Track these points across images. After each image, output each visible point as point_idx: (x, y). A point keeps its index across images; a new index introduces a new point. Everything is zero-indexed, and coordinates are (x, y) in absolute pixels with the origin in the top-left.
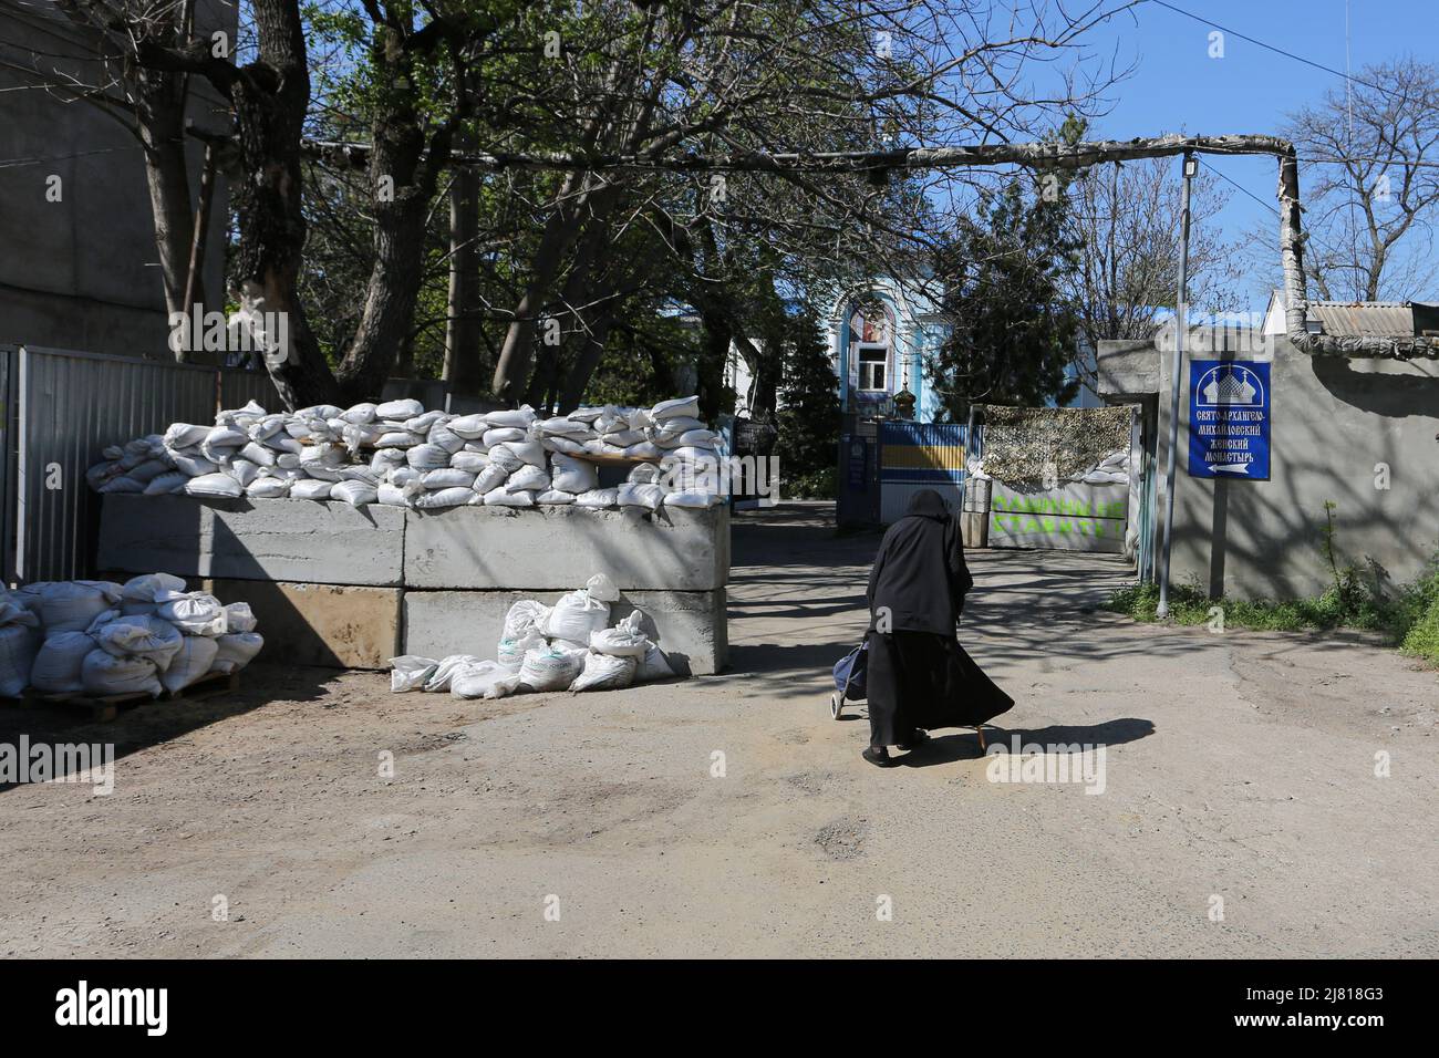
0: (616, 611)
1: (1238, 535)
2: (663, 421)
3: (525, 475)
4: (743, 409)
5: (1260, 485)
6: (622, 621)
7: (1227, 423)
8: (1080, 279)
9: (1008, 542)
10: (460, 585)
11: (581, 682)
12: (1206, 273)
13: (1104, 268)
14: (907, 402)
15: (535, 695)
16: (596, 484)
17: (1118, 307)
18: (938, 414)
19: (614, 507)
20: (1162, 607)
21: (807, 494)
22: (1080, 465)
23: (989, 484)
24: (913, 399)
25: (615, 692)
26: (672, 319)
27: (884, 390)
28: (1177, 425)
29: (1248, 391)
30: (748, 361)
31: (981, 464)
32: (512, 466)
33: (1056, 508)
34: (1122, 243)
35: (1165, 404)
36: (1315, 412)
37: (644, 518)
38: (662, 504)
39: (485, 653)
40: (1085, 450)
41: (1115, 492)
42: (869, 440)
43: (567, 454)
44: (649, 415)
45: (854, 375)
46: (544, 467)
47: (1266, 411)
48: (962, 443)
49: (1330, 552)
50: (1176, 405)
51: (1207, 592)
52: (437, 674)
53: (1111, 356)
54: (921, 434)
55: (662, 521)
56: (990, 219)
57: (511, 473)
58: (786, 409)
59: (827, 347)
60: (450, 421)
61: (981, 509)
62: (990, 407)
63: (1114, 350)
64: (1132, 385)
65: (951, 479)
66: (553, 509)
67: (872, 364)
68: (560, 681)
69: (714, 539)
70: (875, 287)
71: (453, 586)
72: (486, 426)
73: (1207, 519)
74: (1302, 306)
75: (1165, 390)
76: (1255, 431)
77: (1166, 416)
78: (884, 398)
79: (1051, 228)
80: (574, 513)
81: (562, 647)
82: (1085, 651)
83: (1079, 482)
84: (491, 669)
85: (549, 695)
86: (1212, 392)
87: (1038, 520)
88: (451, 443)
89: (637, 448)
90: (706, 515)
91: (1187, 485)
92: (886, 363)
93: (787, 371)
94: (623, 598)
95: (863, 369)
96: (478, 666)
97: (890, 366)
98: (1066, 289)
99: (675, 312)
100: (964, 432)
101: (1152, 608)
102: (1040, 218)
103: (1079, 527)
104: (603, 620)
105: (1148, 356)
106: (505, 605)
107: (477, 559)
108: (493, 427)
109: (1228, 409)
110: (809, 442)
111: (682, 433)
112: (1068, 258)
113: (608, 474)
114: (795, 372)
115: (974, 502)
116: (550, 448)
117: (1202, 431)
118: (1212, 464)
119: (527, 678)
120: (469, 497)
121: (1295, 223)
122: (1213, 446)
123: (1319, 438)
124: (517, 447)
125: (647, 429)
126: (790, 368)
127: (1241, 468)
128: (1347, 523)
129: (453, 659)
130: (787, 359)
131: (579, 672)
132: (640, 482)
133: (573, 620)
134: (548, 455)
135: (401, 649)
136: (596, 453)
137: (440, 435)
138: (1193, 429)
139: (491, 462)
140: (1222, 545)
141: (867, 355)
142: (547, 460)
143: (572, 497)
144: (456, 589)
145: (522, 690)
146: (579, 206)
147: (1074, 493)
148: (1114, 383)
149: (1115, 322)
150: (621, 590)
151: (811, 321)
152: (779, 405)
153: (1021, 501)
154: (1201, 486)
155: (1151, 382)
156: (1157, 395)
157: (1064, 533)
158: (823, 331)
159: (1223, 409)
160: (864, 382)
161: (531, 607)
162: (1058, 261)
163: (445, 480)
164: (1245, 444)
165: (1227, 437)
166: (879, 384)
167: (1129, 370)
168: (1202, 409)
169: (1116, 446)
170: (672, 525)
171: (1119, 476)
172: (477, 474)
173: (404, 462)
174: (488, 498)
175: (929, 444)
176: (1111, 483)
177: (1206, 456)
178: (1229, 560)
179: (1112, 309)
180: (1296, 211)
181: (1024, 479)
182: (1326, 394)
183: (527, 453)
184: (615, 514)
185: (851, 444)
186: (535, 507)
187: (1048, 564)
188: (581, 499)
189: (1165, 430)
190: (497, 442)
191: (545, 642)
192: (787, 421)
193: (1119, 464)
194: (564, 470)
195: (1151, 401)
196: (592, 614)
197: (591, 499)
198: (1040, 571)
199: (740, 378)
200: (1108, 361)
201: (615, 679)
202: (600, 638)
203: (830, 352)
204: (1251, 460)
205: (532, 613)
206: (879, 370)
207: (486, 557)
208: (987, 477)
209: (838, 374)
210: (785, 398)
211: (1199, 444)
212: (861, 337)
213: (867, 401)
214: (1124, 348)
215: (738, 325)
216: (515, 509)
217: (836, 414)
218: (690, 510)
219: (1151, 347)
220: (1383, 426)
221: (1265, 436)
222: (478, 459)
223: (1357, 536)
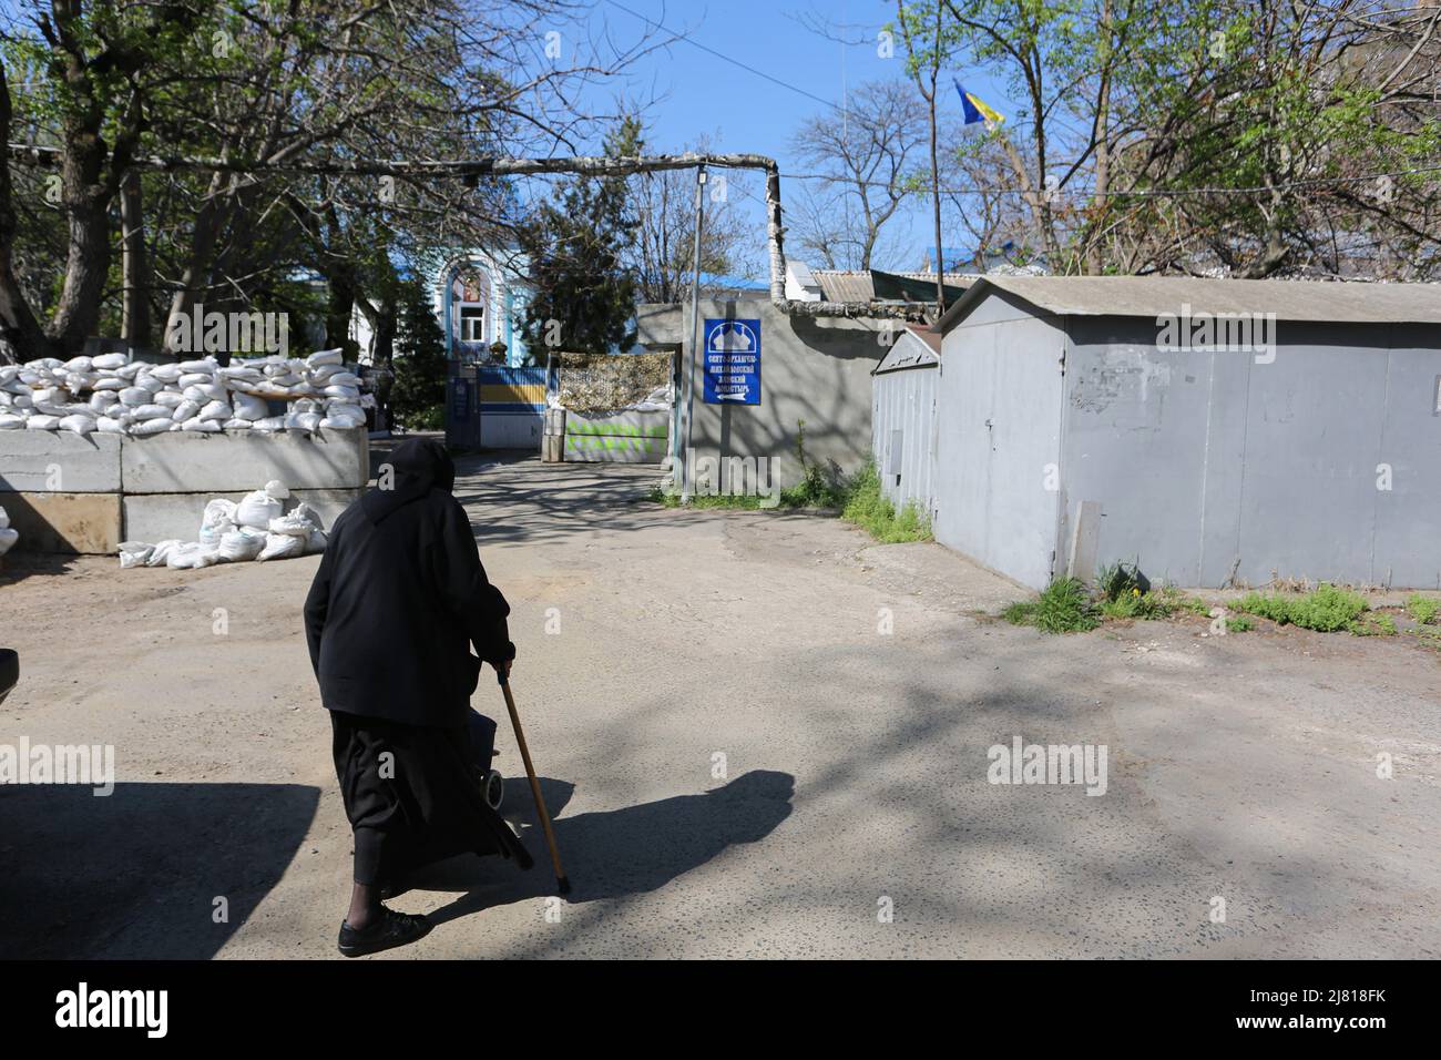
0: (287, 505)
1: (736, 442)
2: (316, 368)
3: (213, 408)
4: (365, 359)
5: (753, 409)
6: (292, 511)
7: (730, 364)
8: (638, 251)
9: (579, 457)
10: (167, 490)
11: (265, 554)
12: (737, 247)
13: (657, 242)
14: (500, 351)
15: (232, 565)
16: (267, 414)
17: (669, 273)
18: (526, 360)
19: (282, 430)
20: (684, 497)
21: (421, 426)
22: (634, 397)
23: (564, 413)
24: (505, 348)
25: (290, 560)
26: (301, 283)
27: (482, 341)
28: (694, 366)
29: (743, 341)
30: (368, 318)
31: (557, 398)
32: (203, 401)
33: (615, 431)
34: (671, 222)
35: (686, 352)
36: (792, 357)
37: (305, 437)
38: (318, 427)
39: (188, 537)
40: (637, 386)
41: (659, 418)
42: (470, 381)
43: (246, 392)
44: (306, 363)
45: (457, 329)
46: (227, 401)
47: (758, 356)
48: (544, 383)
49: (801, 455)
50: (693, 352)
52: (154, 554)
53: (647, 316)
54: (511, 376)
55: (319, 440)
56: (564, 202)
57: (203, 406)
58: (401, 357)
59: (433, 306)
60: (151, 369)
61: (558, 433)
62: (563, 354)
63: (649, 311)
64: (662, 338)
65: (535, 410)
66: (236, 433)
67: (472, 320)
68: (250, 554)
69: (358, 452)
70: (470, 257)
71: (161, 491)
72: (180, 373)
73: (716, 434)
74: (782, 280)
75: (686, 340)
76: (750, 370)
77: (687, 360)
78: (482, 348)
79: (615, 209)
80: (253, 436)
81: (250, 532)
82: (628, 527)
83: (632, 410)
84: (196, 548)
85: (243, 564)
86: (720, 342)
87: (601, 440)
88: (153, 386)
89: (297, 387)
90: (350, 435)
91: (701, 410)
92: (483, 319)
93: (401, 327)
94: (291, 496)
95: (465, 324)
96: (188, 546)
97: (486, 321)
98: (626, 259)
99: (306, 277)
100: (545, 373)
101: (677, 498)
102: (606, 201)
103: (633, 444)
104: (279, 511)
105: (674, 315)
106: (203, 504)
107: (167, 471)
108: (186, 373)
109: (731, 354)
110: (421, 383)
111: (330, 376)
112: (627, 234)
113: (274, 406)
114: (408, 327)
115: (552, 428)
116: (231, 388)
117: (713, 370)
118: (719, 394)
119: (225, 553)
120: (170, 425)
121: (778, 220)
122: (720, 381)
123: (794, 375)
124: (207, 388)
125: (304, 373)
126: (403, 324)
127: (740, 397)
128: (813, 435)
129: (165, 543)
130: (401, 316)
131: (263, 547)
132: (301, 412)
133: (255, 512)
134: (230, 393)
135: (123, 538)
136: (266, 391)
137: (143, 381)
138: (706, 369)
139: (187, 398)
140: (726, 452)
141: (466, 312)
142: (230, 396)
143: (250, 423)
144: (164, 493)
145: (222, 561)
146: (230, 197)
147: (629, 420)
148: (649, 336)
149: (666, 286)
150: (290, 490)
151: (419, 285)
152: (396, 354)
153: (588, 426)
154: (712, 410)
155: (676, 335)
156: (681, 344)
157: (620, 450)
158: (429, 293)
159: (727, 354)
160: (465, 335)
161: (224, 504)
162: (620, 236)
163: (150, 414)
164: (743, 380)
165: (730, 375)
166: (478, 336)
167: (660, 326)
168: (713, 354)
169: (660, 383)
170: (326, 442)
171: (662, 406)
172: (175, 409)
173: (117, 400)
174: (187, 425)
175: (517, 384)
176: (656, 411)
177: (716, 387)
179: (664, 275)
180: (778, 210)
181: (591, 409)
182: (799, 343)
183: (214, 392)
184: (285, 436)
185: (456, 384)
186: (222, 431)
187: (608, 472)
188: (257, 425)
189: (687, 370)
190: (191, 384)
191: (235, 528)
192: (402, 367)
193: (662, 397)
194: (243, 404)
195: (678, 347)
196: (270, 507)
197: (263, 425)
198: (601, 477)
199: (362, 332)
200: (645, 319)
201: (290, 551)
202: (278, 523)
203: (436, 310)
204: (748, 390)
205: (224, 508)
206: (478, 325)
207: (186, 469)
208: (563, 408)
209: (444, 328)
210: (400, 347)
211: (710, 379)
212: (462, 297)
213: (467, 350)
214: (657, 310)
215: (360, 289)
216: (208, 433)
217: (443, 361)
218: (339, 430)
219: (679, 309)
220: (838, 366)
221: (757, 373)
222: (176, 397)
223: (820, 443)
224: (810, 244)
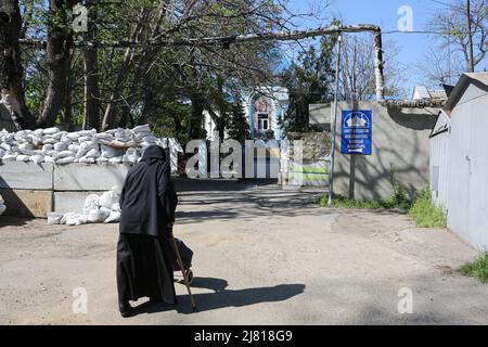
1: (359, 175)
2: (137, 133)
3: (92, 152)
5: (367, 157)
7: (355, 134)
9: (294, 183)
14: (271, 134)
15: (92, 224)
16: (115, 155)
19: (121, 162)
20: (330, 201)
23: (289, 162)
24: (273, 132)
27: (267, 130)
28: (335, 134)
29: (363, 122)
30: (213, 119)
32: (87, 149)
33: (313, 170)
36: (389, 129)
37: (131, 165)
43: (106, 145)
44: (132, 131)
45: (256, 124)
46: (98, 149)
47: (370, 129)
49: (392, 182)
50: (335, 127)
51: (348, 196)
52: (63, 218)
53: (314, 110)
57: (87, 151)
60: (67, 134)
61: (285, 171)
63: (315, 108)
64: (321, 120)
66: (101, 163)
67: (263, 120)
68: (101, 220)
72: (79, 136)
73: (348, 170)
75: (332, 122)
76: (366, 136)
77: (332, 132)
80: (108, 164)
81: (103, 209)
83: (322, 160)
84: (79, 216)
85: (97, 224)
86: (350, 122)
87: (307, 175)
88: (68, 142)
89: (129, 142)
91: (340, 157)
92: (268, 120)
95: (259, 122)
96: (75, 215)
97: (270, 121)
101: (326, 202)
103: (322, 177)
105: (327, 109)
106: (86, 196)
107: (76, 181)
108: (81, 136)
109: (356, 128)
111: (143, 137)
114: (233, 124)
116: (100, 143)
117: (346, 137)
118: (349, 149)
119: (91, 219)
120: (74, 160)
121: (380, 57)
122: (350, 143)
123: (390, 139)
124: (89, 143)
125: (132, 136)
126: (231, 122)
127: (360, 150)
128: (400, 171)
129: (69, 214)
130: (230, 118)
131: (107, 217)
132: (130, 154)
133: (106, 200)
134: (99, 145)
135: (53, 210)
136: (115, 144)
137: (64, 139)
138: (342, 137)
139: (80, 147)
140: (353, 179)
141: (260, 116)
142: (99, 147)
143: (108, 159)
144: (70, 191)
145: (88, 222)
147: (320, 165)
148: (315, 120)
151: (239, 104)
153: (299, 168)
154: (346, 157)
155: (328, 119)
156: (330, 124)
157: (316, 179)
158: (243, 108)
159: (354, 128)
160: (260, 127)
161: (94, 196)
163: (66, 154)
164: (362, 141)
165: (355, 139)
166: (265, 128)
167: (320, 115)
168: (346, 129)
172: (76, 152)
173: (53, 148)
174: (80, 160)
177: (348, 145)
178: (356, 184)
180: (380, 53)
182: (392, 121)
183: (93, 145)
184: (122, 165)
186: (95, 162)
187: (305, 190)
188: (111, 160)
189: (332, 137)
190: (82, 141)
191: (98, 207)
194: (105, 150)
195: (328, 125)
196: (113, 198)
197: (114, 160)
198: (300, 192)
200: (312, 112)
202: (115, 206)
203: (246, 115)
204: (364, 147)
205: (94, 198)
206: (266, 122)
207: (79, 180)
208: (288, 159)
209: (250, 124)
211: (345, 141)
212: (259, 109)
214: (319, 107)
216: (89, 163)
219: (329, 106)
220: (415, 134)
221: (370, 138)
222: (77, 147)
223: (404, 175)
224: (434, 78)
